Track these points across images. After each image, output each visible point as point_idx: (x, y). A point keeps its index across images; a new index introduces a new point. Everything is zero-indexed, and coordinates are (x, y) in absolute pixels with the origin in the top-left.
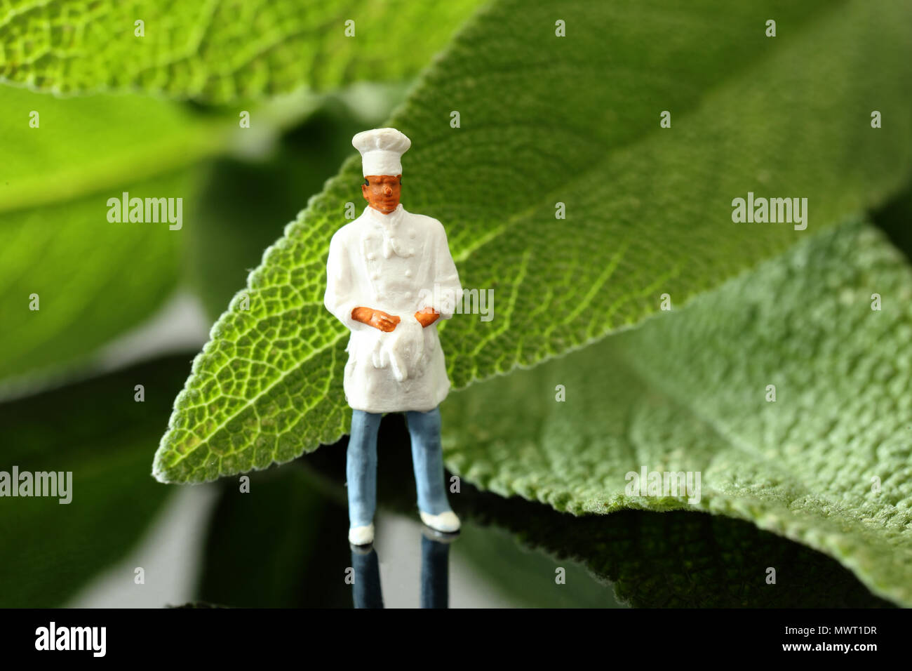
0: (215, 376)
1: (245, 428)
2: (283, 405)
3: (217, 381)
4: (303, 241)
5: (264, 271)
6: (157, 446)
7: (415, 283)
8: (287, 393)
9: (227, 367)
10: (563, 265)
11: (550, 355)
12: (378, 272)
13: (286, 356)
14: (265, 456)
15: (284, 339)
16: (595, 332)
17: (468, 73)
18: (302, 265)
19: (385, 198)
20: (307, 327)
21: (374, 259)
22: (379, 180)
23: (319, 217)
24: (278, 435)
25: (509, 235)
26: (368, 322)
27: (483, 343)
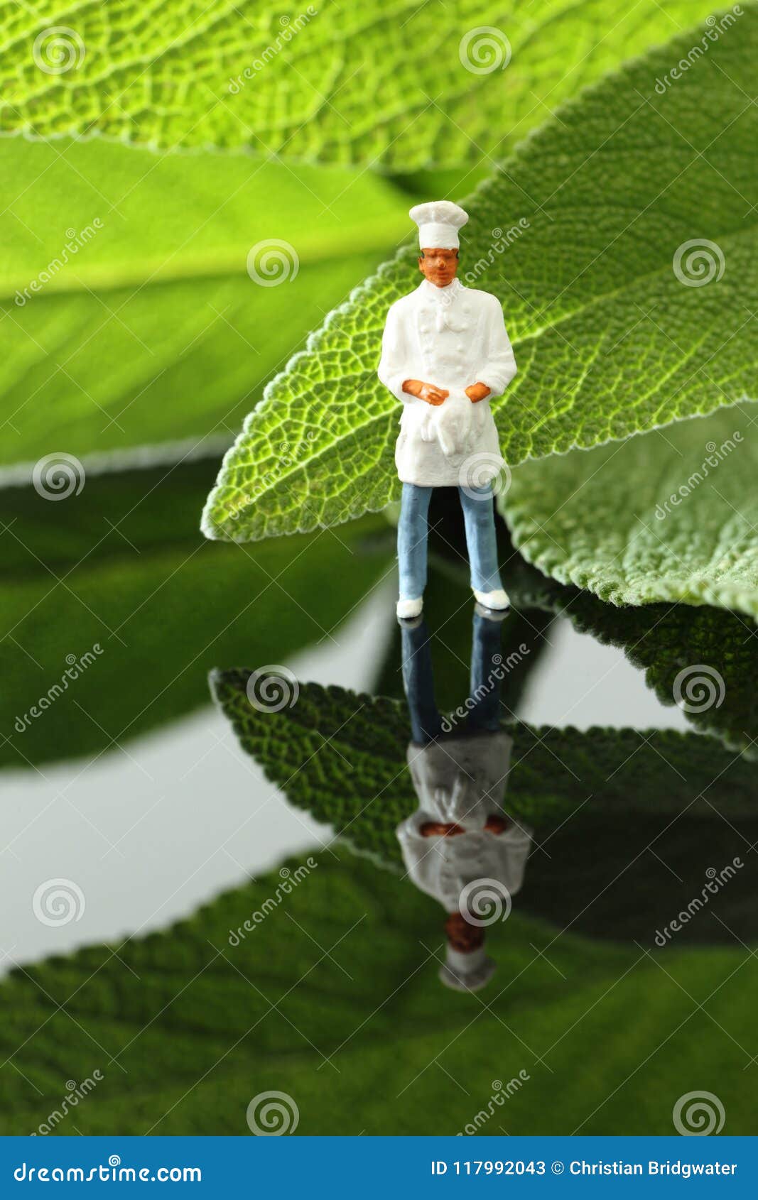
0: (266, 436)
1: (293, 489)
2: (333, 470)
3: (268, 441)
4: (367, 308)
5: (324, 334)
6: (204, 502)
7: (466, 358)
8: (338, 458)
9: (279, 429)
10: (639, 348)
11: (610, 438)
12: (430, 346)
13: (340, 421)
14: (309, 518)
15: (340, 404)
16: (661, 419)
17: (563, 150)
18: (365, 331)
19: (438, 271)
20: (364, 393)
21: (427, 332)
22: (432, 252)
23: (387, 285)
24: (326, 499)
25: (587, 316)
26: (417, 395)
27: (542, 422)
